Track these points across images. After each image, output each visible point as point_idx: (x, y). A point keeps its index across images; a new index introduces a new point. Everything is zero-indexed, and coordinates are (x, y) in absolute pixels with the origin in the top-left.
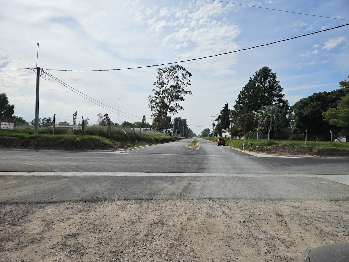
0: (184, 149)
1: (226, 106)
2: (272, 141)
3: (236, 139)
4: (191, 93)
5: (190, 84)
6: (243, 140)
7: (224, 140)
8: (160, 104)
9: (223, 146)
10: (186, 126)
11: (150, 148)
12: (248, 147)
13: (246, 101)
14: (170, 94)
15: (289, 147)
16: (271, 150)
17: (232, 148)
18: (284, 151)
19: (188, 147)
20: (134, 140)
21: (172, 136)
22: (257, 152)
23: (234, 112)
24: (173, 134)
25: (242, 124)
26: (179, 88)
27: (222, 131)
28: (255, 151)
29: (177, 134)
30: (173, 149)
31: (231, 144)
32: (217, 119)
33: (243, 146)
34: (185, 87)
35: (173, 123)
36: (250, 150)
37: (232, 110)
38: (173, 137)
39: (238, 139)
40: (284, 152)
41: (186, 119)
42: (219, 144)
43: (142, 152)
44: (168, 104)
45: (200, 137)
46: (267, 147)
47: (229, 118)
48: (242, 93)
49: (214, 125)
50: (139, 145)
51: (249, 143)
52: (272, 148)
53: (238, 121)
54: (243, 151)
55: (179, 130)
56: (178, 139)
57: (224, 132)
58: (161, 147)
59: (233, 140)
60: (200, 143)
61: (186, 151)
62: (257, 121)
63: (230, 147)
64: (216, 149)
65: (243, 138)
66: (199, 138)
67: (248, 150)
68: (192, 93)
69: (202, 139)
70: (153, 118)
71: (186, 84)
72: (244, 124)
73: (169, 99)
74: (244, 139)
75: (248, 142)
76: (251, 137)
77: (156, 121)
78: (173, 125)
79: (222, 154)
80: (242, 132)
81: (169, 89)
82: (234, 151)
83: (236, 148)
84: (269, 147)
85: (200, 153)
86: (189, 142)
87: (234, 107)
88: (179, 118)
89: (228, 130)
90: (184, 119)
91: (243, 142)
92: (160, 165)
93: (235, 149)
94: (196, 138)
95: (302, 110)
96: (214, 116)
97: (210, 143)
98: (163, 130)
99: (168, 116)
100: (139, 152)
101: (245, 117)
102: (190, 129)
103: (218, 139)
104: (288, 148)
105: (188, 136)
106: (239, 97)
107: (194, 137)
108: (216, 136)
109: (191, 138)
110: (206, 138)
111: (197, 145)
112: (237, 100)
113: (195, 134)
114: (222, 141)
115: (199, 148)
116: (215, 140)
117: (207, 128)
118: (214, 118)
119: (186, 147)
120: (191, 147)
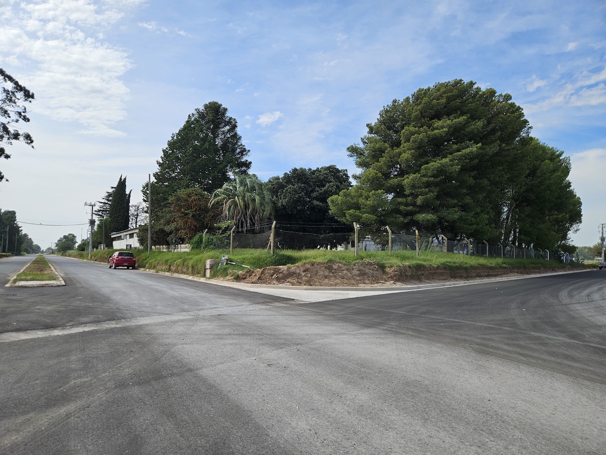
4: (30, 139)
5: (26, 119)
7: (131, 255)
9: (129, 268)
10: (17, 229)
15: (340, 265)
16: (299, 274)
18: (331, 274)
19: (15, 281)
22: (261, 283)
27: (112, 237)
28: (255, 279)
31: (152, 264)
32: (99, 211)
34: (14, 124)
36: (238, 279)
39: (165, 250)
40: (332, 278)
41: (13, 213)
42: (118, 265)
45: (53, 253)
46: (289, 268)
49: (92, 222)
51: (223, 258)
52: (302, 269)
57: (118, 238)
66: (50, 254)
67: (228, 277)
68: (32, 142)
69: (57, 257)
71: (14, 116)
72: (187, 214)
75: (220, 256)
84: (292, 268)
89: (129, 233)
90: (9, 212)
94: (41, 256)
96: (93, 203)
102: (25, 235)
104: (339, 267)
105: (20, 251)
107: (36, 253)
108: (97, 248)
109: (27, 255)
110: (68, 254)
111: (52, 271)
112: (161, 162)
113: (38, 248)
114: (126, 257)
115: (63, 283)
116: (95, 257)
117: (69, 234)
118: (93, 206)
119: (10, 278)
120: (29, 277)
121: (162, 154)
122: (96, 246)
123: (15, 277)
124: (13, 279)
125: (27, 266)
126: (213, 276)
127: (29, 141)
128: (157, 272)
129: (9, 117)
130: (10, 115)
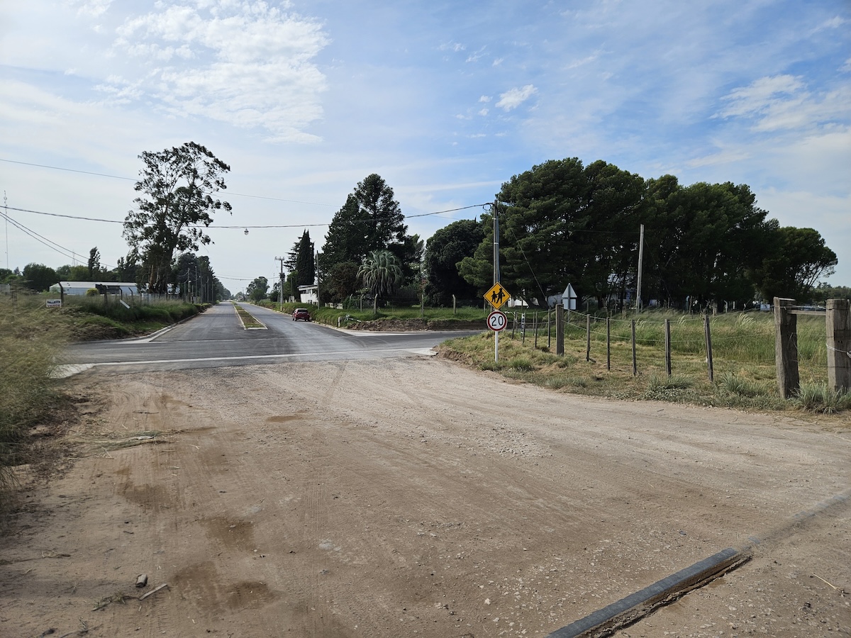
0: (244, 331)
1: (306, 237)
2: (380, 311)
3: (328, 308)
4: (229, 207)
5: (224, 187)
6: (338, 310)
7: (306, 311)
8: (157, 232)
9: (306, 321)
12: (346, 323)
15: (400, 320)
17: (321, 325)
18: (392, 325)
22: (358, 330)
25: (337, 281)
26: (200, 196)
27: (300, 289)
28: (356, 328)
31: (319, 317)
32: (288, 262)
33: (339, 321)
34: (215, 192)
36: (349, 328)
37: (318, 253)
39: (332, 307)
40: (392, 328)
41: (207, 258)
42: (298, 318)
44: (174, 231)
49: (282, 276)
51: (347, 316)
52: (378, 323)
54: (339, 330)
55: (195, 287)
57: (304, 292)
59: (323, 309)
61: (250, 334)
62: (361, 277)
63: (318, 322)
65: (340, 306)
67: (346, 327)
68: (231, 208)
72: (340, 282)
75: (346, 314)
76: (353, 304)
77: (147, 270)
80: (338, 295)
82: (325, 329)
83: (328, 324)
84: (373, 322)
87: (323, 249)
89: (312, 288)
90: (204, 258)
91: (339, 314)
93: (327, 326)
95: (437, 253)
97: (275, 314)
99: (171, 257)
101: (343, 269)
104: (398, 322)
105: (216, 300)
108: (288, 299)
110: (261, 303)
111: (259, 322)
114: (303, 313)
115: (267, 328)
116: (285, 309)
117: (261, 277)
118: (282, 260)
122: (287, 296)
125: (241, 319)
126: (341, 326)
130: (211, 186)
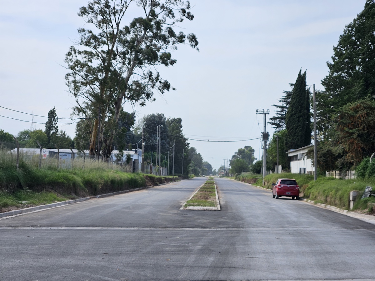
0: (176, 212)
1: (301, 79)
3: (330, 179)
5: (190, 17)
6: (350, 181)
7: (294, 182)
8: (101, 76)
9: (293, 199)
10: (181, 142)
11: (71, 210)
13: (359, 64)
14: (133, 46)
17: (318, 205)
19: (186, 206)
20: (20, 186)
21: (138, 174)
23: (322, 98)
24: (140, 167)
25: (347, 132)
26: (159, 27)
27: (289, 155)
29: (154, 165)
30: (141, 212)
31: (316, 193)
32: (275, 118)
33: (351, 199)
34: (179, 23)
35: (141, 130)
37: (316, 93)
38: (140, 175)
39: (337, 177)
41: (179, 121)
42: (280, 194)
43: (44, 222)
44: (125, 75)
45: (227, 175)
47: (309, 115)
48: (345, 40)
49: (265, 136)
50: (36, 201)
51: (367, 190)
53: (335, 126)
55: (159, 156)
56: (156, 182)
57: (295, 158)
58: (105, 207)
59: (322, 182)
60: (226, 191)
61: (180, 218)
63: (312, 202)
64: (271, 209)
65: (352, 175)
66: (223, 176)
69: (231, 181)
70: (78, 117)
71: (178, 15)
73: (129, 59)
74: (353, 177)
75: (365, 186)
76: (374, 170)
77: (88, 126)
78: (139, 137)
79: (289, 223)
80: (349, 157)
81: (126, 28)
82: (325, 214)
83: (331, 204)
85: (224, 223)
86: (192, 190)
87: (324, 83)
88: (160, 117)
89: (306, 151)
91: (351, 186)
92: (100, 259)
94: (212, 179)
96: (266, 111)
97: (254, 191)
98: (110, 154)
99: (124, 110)
100: (35, 223)
101: (356, 112)
102: (193, 150)
103: (277, 179)
105: (188, 173)
106: (336, 54)
107: (206, 175)
108: (273, 170)
109: (195, 178)
110: (241, 178)
111: (215, 199)
112: (333, 63)
113: (209, 166)
114: (288, 186)
115: (219, 209)
116: (268, 183)
117: (246, 147)
118: (265, 114)
119: (182, 204)
120: (195, 204)
121: (333, 53)
122: (272, 167)
123: (186, 203)
124: (184, 204)
125: (194, 194)
126: (355, 209)
127: (194, 44)
128: (316, 203)
129: (173, 17)
130: (175, 15)
